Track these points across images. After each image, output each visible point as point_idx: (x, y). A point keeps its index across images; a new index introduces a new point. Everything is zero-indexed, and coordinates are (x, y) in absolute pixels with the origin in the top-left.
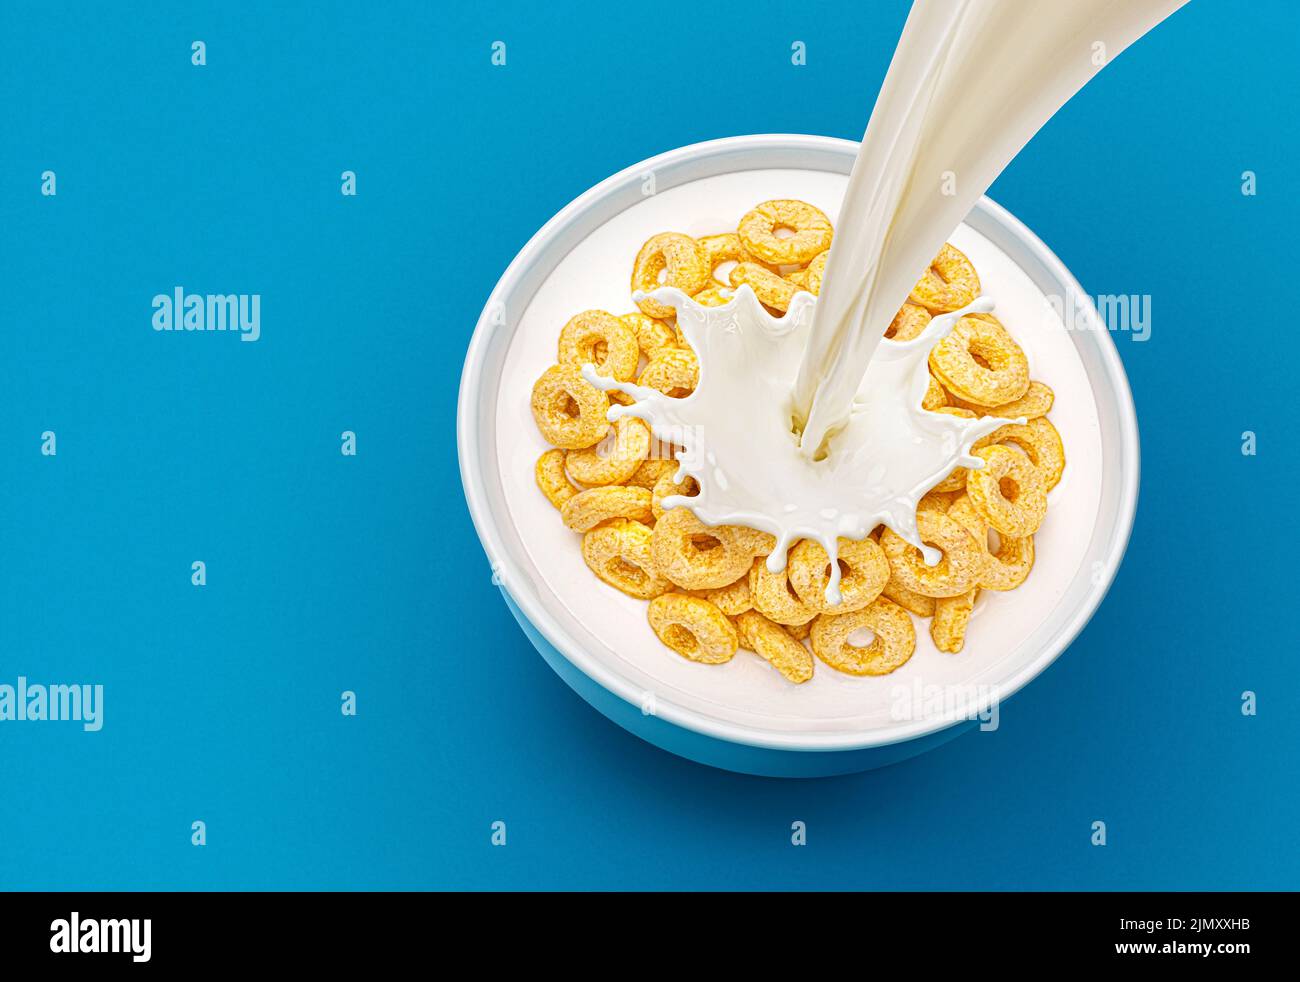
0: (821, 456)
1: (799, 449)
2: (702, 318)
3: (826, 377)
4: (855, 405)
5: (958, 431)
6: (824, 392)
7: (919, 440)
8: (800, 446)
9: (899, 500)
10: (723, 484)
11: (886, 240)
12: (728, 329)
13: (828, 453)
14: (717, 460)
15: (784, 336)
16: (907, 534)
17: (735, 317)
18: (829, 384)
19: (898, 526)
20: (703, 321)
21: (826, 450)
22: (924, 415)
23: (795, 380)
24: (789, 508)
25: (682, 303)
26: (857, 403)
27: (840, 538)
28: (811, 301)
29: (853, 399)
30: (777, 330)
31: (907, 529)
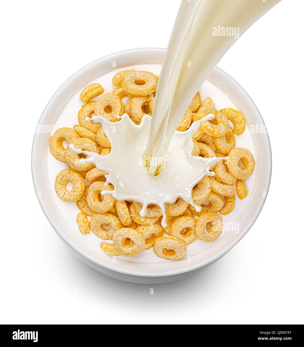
0: (156, 174)
1: (149, 172)
2: (111, 126)
3: (156, 145)
4: (167, 155)
5: (205, 163)
6: (156, 151)
7: (191, 167)
8: (149, 171)
9: (185, 189)
10: (122, 185)
11: (174, 95)
12: (120, 130)
13: (159, 173)
14: (119, 177)
15: (141, 131)
16: (189, 201)
17: (123, 125)
18: (158, 148)
19: (186, 198)
20: (111, 127)
21: (158, 172)
22: (192, 158)
23: (146, 147)
24: (147, 193)
25: (104, 121)
26: (168, 154)
27: (165, 204)
28: (149, 119)
29: (166, 153)
30: (137, 130)
31: (189, 199)
